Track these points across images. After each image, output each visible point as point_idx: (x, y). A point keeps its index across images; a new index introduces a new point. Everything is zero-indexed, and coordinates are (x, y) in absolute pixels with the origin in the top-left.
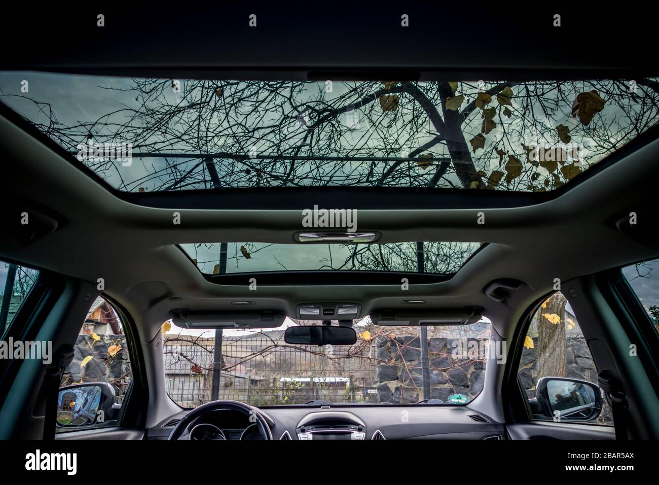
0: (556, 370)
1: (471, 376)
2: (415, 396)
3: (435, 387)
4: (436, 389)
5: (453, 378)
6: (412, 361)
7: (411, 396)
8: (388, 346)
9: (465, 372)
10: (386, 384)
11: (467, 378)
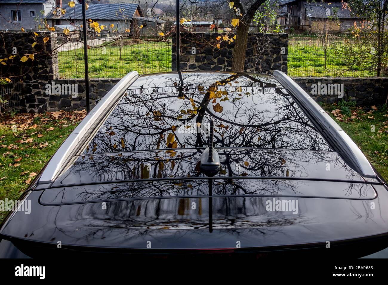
2: (188, 59)
4: (198, 56)
7: (186, 59)
8: (176, 37)
10: (174, 54)
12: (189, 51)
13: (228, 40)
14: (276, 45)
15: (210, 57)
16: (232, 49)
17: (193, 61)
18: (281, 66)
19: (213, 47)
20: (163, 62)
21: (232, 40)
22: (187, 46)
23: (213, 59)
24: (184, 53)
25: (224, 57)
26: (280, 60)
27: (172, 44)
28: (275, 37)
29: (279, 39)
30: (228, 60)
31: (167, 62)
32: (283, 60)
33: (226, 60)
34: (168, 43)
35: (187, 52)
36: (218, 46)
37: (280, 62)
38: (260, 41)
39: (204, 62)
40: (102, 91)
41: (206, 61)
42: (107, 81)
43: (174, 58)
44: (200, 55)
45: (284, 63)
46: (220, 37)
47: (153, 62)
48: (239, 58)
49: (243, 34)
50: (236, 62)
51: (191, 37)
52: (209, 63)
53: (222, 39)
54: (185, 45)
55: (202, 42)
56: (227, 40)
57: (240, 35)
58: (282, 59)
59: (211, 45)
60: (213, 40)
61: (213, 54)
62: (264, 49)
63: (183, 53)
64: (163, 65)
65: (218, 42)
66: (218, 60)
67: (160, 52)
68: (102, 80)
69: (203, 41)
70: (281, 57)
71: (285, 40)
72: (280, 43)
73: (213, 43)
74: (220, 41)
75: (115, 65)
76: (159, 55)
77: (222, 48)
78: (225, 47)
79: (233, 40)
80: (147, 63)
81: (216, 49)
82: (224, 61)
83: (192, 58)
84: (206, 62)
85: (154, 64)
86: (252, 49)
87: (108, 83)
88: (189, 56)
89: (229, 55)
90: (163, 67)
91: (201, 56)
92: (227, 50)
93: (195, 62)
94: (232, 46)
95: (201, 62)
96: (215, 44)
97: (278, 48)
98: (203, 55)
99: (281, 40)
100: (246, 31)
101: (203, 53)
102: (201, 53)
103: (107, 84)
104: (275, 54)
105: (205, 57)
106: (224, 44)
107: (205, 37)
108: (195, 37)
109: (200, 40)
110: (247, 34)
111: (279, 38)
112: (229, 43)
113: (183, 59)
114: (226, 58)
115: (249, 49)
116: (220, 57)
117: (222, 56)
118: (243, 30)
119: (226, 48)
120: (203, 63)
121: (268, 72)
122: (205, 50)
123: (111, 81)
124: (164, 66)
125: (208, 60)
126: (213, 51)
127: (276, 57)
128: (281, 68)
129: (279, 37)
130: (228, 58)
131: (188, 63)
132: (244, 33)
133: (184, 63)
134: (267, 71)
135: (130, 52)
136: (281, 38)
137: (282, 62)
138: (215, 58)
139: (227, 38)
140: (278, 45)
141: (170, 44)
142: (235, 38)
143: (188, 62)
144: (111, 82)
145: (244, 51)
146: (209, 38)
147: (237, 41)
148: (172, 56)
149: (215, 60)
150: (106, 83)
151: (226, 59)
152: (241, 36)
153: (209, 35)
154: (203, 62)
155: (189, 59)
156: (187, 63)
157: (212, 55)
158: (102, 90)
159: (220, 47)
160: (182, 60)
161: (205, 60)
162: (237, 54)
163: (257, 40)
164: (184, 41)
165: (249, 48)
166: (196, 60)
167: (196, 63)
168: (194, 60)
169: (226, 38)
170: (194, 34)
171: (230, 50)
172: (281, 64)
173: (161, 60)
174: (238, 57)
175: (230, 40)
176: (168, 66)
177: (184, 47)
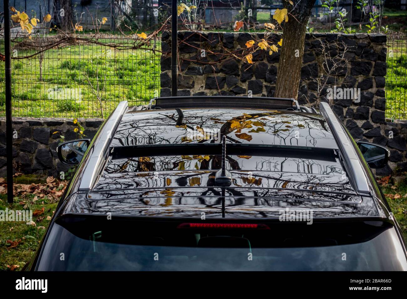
0: (289, 73)
1: (242, 67)
2: (191, 83)
3: (210, 76)
4: (210, 77)
5: (226, 68)
6: (190, 53)
7: (188, 83)
8: (170, 40)
9: (237, 63)
10: (166, 73)
11: (238, 68)
12: (194, 67)
13: (268, 48)
14: (362, 57)
15: (235, 79)
16: (276, 65)
17: (202, 87)
18: (373, 97)
19: (239, 61)
20: (134, 87)
21: (274, 48)
22: (191, 58)
23: (239, 83)
24: (184, 72)
25: (262, 80)
26: (371, 87)
27: (161, 54)
28: (361, 41)
29: (369, 45)
30: (269, 85)
31: (143, 87)
32: (377, 87)
33: (266, 86)
34: (154, 52)
35: (189, 69)
36: (249, 58)
37: (370, 90)
38: (327, 49)
39: (223, 89)
40: (28, 142)
41: (226, 86)
42: (39, 124)
43: (164, 80)
44: (215, 75)
45: (378, 91)
46: (253, 42)
47: (112, 87)
48: (288, 82)
49: (294, 37)
50: (281, 90)
51: (198, 41)
52: (231, 91)
53: (256, 46)
54: (187, 56)
55: (218, 51)
56: (266, 48)
57: (289, 39)
58: (374, 85)
59: (235, 58)
60: (239, 47)
61: (240, 73)
62: (335, 65)
63: (182, 70)
64: (135, 95)
65: (248, 51)
66: (249, 85)
67: (125, 66)
68: (28, 120)
69: (220, 49)
70: (373, 80)
71: (380, 47)
72: (371, 54)
73: (239, 52)
74: (252, 50)
75: (31, 92)
76: (122, 72)
77: (257, 63)
78: (262, 60)
79: (277, 48)
80: (101, 89)
81: (244, 63)
82: (261, 87)
83: (200, 82)
84: (226, 88)
85: (113, 92)
86: (316, 64)
87: (39, 127)
88: (194, 77)
89: (271, 76)
90: (134, 98)
91: (217, 77)
92: (267, 66)
93: (206, 88)
94: (275, 58)
95: (217, 89)
96: (244, 55)
97: (367, 63)
98: (221, 75)
99: (372, 47)
100: (300, 31)
101: (221, 71)
102: (217, 72)
103: (37, 129)
104: (360, 74)
105: (224, 79)
106: (260, 55)
107: (224, 41)
108: (205, 40)
109: (215, 47)
110: (303, 38)
111: (369, 43)
112: (271, 53)
113: (182, 83)
114: (266, 81)
115: (309, 65)
116: (254, 79)
117: (256, 78)
118: (296, 30)
119: (265, 61)
120: (220, 91)
121: (347, 109)
122: (225, 66)
123: (44, 123)
124: (137, 97)
125: (229, 85)
126: (240, 67)
127: (364, 81)
128: (373, 102)
129: (368, 41)
130: (270, 82)
131: (191, 91)
132: (296, 35)
133: (183, 91)
134: (345, 107)
135: (59, 63)
136: (372, 44)
137: (374, 90)
138: (244, 81)
139: (267, 44)
140: (366, 56)
141: (157, 53)
142: (280, 43)
143: (190, 88)
144: (46, 126)
145: (296, 69)
146: (232, 43)
147: (283, 50)
148: (162, 76)
149: (244, 84)
150: (35, 127)
151: (264, 83)
152: (291, 42)
153: (232, 37)
154: (221, 88)
155: (194, 82)
156: (189, 91)
157: (239, 75)
158: (28, 139)
159: (253, 60)
160: (180, 85)
161: (224, 85)
162: (284, 74)
163: (322, 47)
164: (184, 49)
165: (309, 63)
166: (206, 84)
167: (207, 91)
168: (204, 85)
169: (264, 45)
170: (203, 34)
171: (272, 66)
172: (372, 95)
173: (129, 83)
174: (286, 80)
175: (271, 47)
176: (144, 96)
177: (184, 61)
